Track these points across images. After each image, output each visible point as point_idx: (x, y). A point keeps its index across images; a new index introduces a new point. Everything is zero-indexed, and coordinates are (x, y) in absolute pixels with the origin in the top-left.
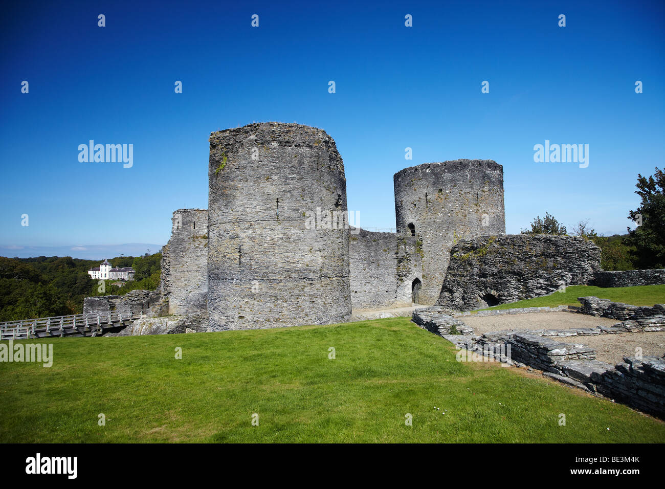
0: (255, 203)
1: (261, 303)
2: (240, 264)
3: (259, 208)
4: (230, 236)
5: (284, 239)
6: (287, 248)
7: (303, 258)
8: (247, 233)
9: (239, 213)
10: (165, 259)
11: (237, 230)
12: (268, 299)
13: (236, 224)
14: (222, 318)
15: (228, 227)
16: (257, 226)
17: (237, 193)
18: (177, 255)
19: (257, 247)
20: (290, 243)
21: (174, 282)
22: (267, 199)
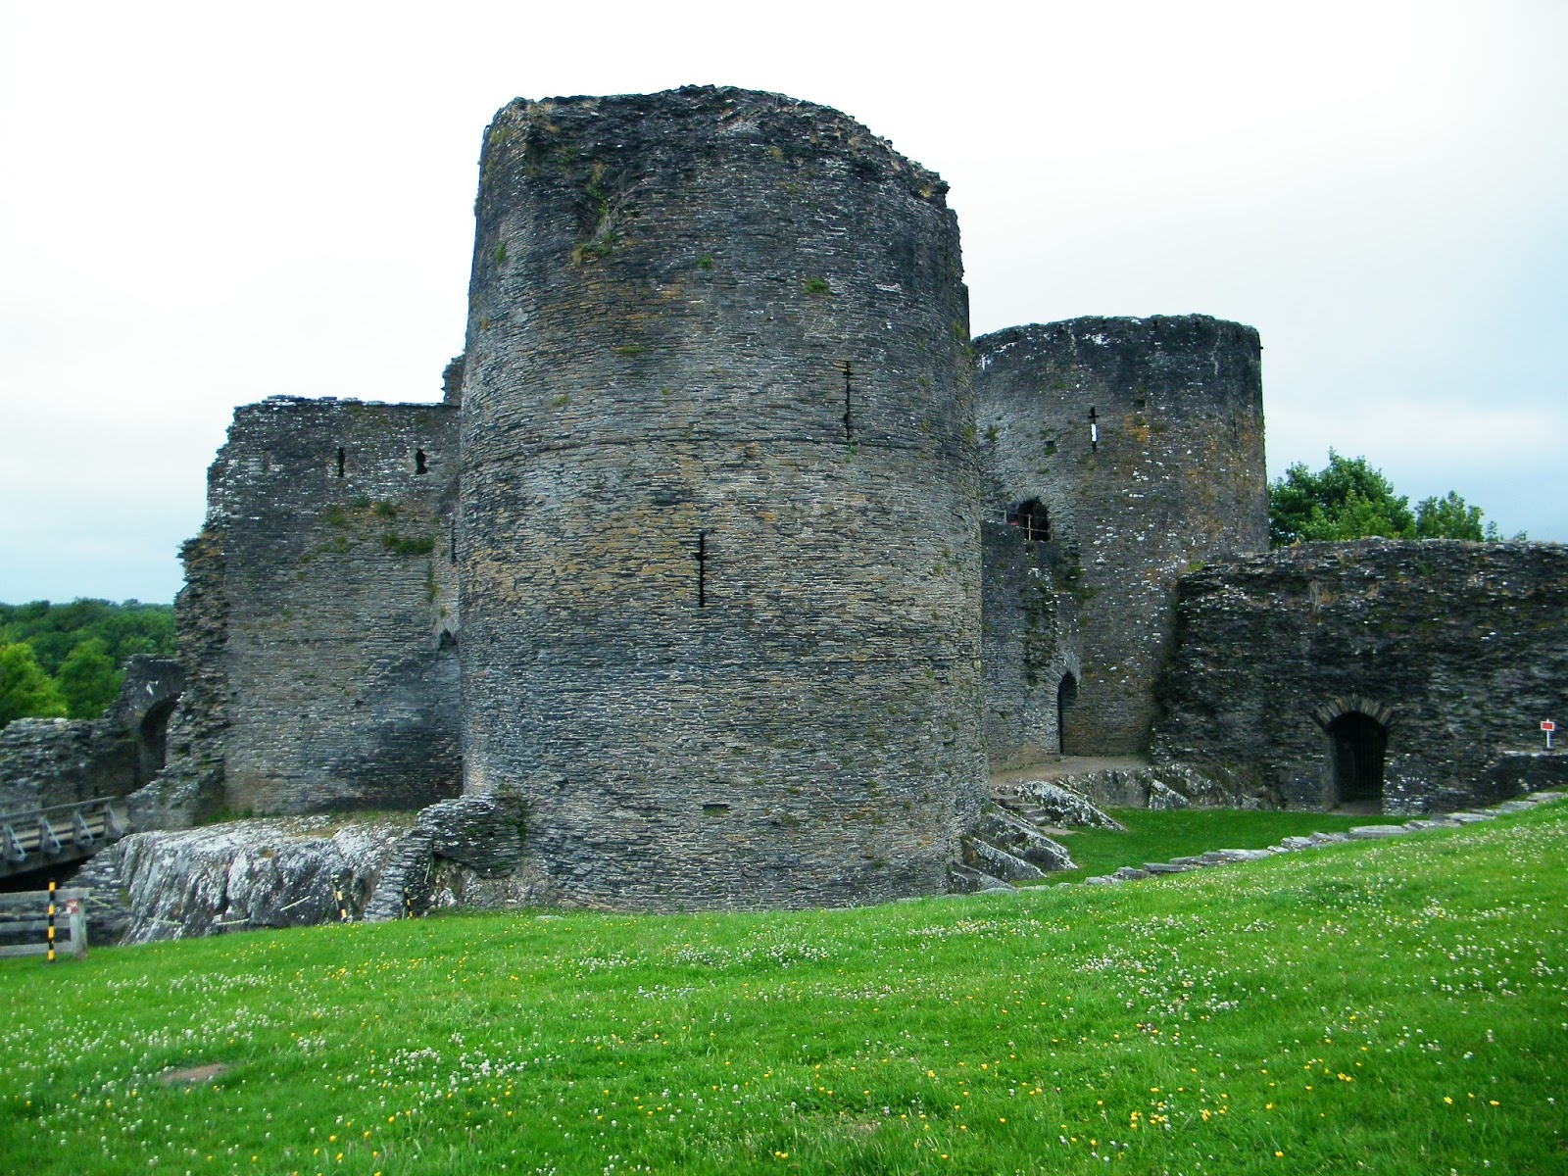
0: (764, 373)
1: (794, 754)
2: (702, 604)
3: (781, 393)
4: (656, 493)
5: (871, 515)
6: (881, 549)
7: (924, 584)
8: (733, 486)
9: (695, 408)
10: (200, 591)
11: (690, 473)
12: (821, 735)
13: (682, 447)
14: (619, 814)
15: (645, 457)
16: (771, 461)
17: (692, 333)
18: (261, 575)
19: (772, 538)
20: (887, 528)
21: (248, 683)
22: (811, 363)
